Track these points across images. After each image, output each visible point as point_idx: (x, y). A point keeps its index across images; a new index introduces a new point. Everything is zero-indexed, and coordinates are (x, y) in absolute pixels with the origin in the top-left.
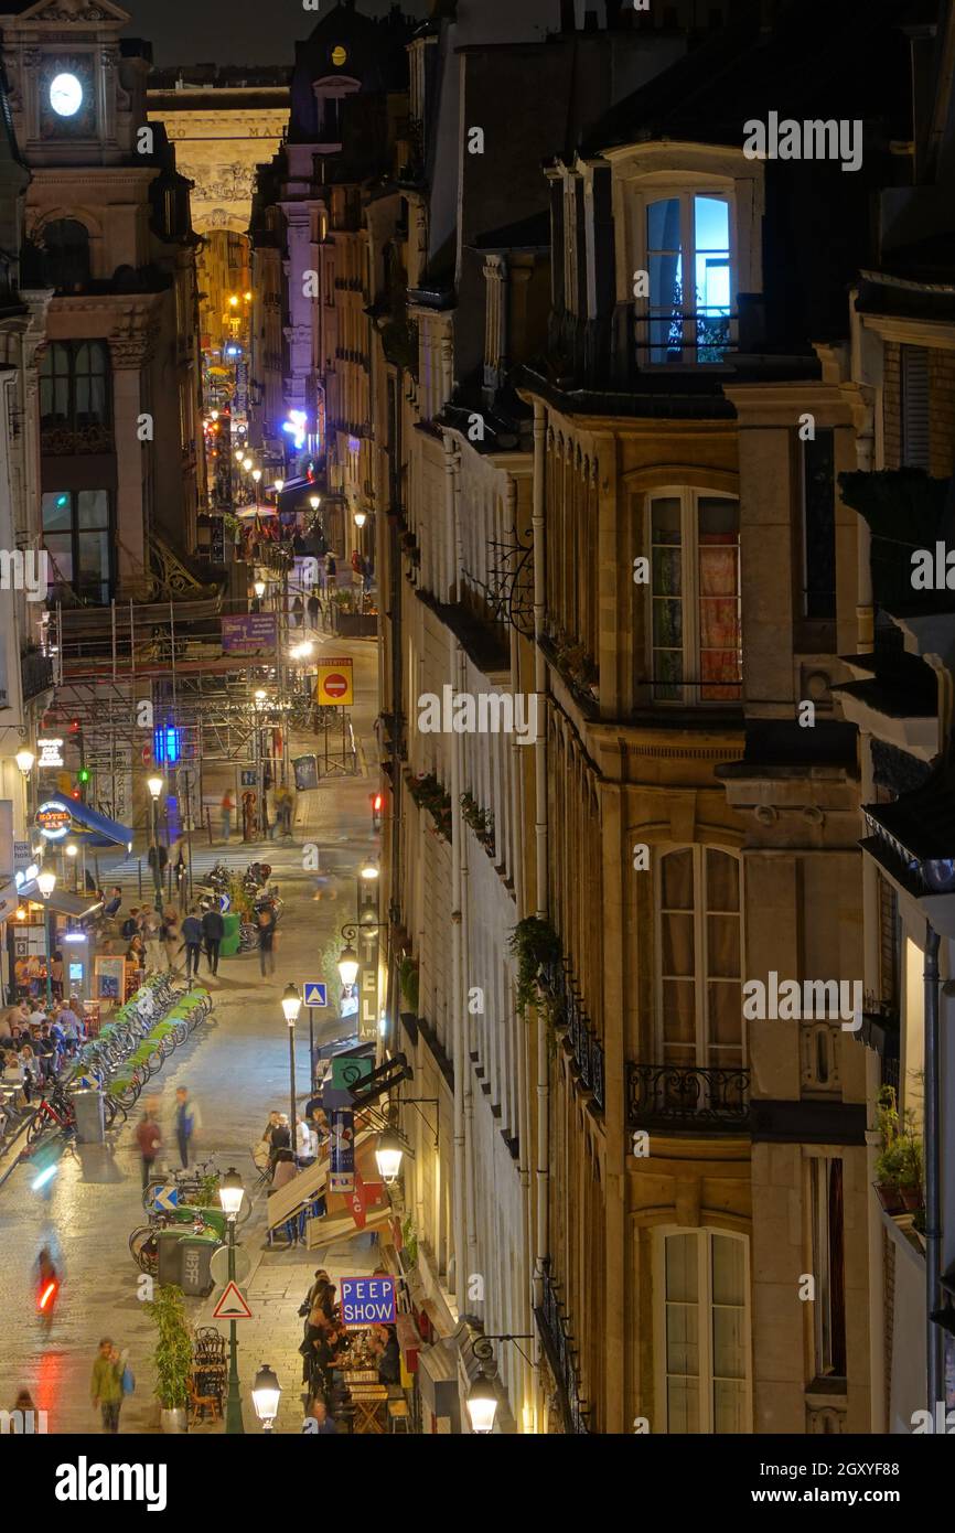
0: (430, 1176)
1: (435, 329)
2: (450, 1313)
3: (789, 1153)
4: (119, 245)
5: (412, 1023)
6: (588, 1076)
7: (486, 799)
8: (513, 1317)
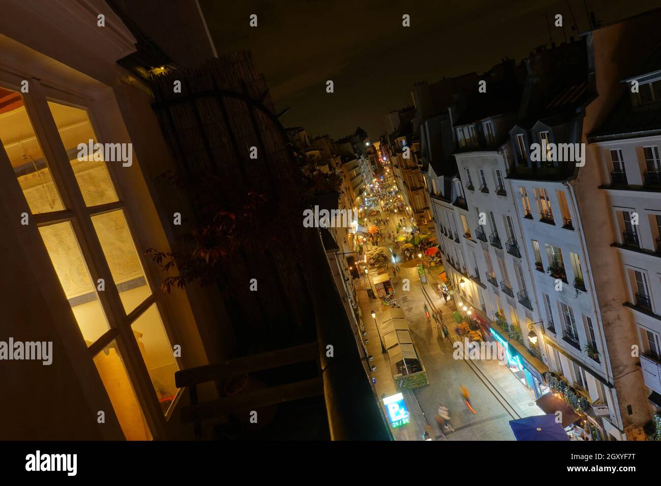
0: (402, 197)
1: (390, 151)
2: (404, 204)
3: (420, 190)
4: (373, 151)
5: (399, 189)
6: (409, 189)
7: (399, 175)
8: (408, 203)
